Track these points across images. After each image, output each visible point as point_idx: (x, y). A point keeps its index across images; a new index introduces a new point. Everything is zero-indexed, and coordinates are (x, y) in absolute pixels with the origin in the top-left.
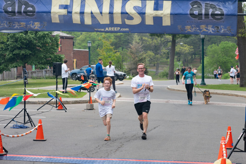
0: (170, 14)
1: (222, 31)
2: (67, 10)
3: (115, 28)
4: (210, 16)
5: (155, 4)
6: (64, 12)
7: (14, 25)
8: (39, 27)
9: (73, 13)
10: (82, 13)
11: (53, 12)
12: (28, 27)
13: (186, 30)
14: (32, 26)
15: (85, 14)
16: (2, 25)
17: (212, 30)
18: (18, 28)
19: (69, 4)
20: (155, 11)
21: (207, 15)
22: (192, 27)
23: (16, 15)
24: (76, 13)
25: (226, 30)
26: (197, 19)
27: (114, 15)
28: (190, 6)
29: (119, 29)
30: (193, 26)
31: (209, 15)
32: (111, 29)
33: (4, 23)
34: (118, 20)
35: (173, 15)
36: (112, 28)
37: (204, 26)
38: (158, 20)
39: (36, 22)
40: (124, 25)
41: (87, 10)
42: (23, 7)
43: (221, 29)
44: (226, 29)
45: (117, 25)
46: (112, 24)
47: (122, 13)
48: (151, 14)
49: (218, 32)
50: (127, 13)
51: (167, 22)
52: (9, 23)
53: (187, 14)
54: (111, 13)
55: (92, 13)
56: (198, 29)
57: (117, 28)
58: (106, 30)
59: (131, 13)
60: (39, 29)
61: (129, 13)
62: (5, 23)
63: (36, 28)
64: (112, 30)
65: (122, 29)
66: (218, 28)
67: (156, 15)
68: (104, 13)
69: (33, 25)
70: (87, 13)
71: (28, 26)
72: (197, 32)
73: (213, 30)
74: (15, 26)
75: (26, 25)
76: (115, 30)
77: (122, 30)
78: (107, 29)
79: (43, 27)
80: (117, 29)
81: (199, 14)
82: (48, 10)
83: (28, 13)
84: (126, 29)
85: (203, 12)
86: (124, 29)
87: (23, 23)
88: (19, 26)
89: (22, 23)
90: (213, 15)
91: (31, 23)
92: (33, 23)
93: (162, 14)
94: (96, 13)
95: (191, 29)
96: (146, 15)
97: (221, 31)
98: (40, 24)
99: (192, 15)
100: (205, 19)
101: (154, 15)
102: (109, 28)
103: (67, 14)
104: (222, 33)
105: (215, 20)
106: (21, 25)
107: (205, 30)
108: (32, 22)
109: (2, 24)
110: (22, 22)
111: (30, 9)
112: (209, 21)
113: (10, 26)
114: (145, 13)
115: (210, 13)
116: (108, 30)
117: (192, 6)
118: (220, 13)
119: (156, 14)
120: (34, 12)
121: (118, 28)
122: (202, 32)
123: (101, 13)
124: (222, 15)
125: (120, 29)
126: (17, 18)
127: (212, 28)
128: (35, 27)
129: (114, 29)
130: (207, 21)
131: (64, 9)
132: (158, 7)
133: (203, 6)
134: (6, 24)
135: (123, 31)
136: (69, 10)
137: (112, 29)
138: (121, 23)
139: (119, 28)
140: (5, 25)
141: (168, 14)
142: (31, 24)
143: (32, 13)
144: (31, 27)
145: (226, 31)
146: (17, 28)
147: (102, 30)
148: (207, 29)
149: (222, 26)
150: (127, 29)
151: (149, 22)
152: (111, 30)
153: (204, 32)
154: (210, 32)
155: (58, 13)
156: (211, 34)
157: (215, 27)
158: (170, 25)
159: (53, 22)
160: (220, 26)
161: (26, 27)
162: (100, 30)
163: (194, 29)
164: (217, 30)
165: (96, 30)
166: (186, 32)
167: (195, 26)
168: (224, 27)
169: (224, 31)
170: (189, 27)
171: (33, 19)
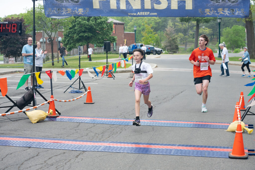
1: (237, 13)
3: (146, 12)
7: (62, 11)
8: (83, 13)
13: (205, 13)
14: (76, 12)
16: (52, 12)
17: (228, 13)
18: (66, 14)
22: (211, 11)
23: (64, 2)
25: (240, 12)
26: (216, 2)
29: (149, 13)
30: (212, 9)
32: (142, 14)
36: (143, 12)
37: (221, 9)
39: (80, 8)
40: (153, 10)
43: (236, 11)
45: (147, 10)
46: (143, 9)
49: (233, 14)
51: (189, 6)
52: (58, 9)
56: (216, 12)
57: (147, 13)
58: (138, 15)
60: (83, 14)
62: (55, 10)
63: (80, 13)
64: (143, 14)
65: (151, 13)
66: (233, 10)
69: (77, 11)
72: (215, 15)
73: (229, 12)
74: (63, 12)
75: (72, 10)
76: (146, 14)
78: (139, 13)
79: (86, 13)
80: (147, 14)
84: (154, 13)
86: (153, 14)
88: (67, 13)
89: (69, 9)
91: (76, 9)
95: (209, 13)
98: (83, 10)
100: (222, 2)
102: (141, 13)
104: (237, 15)
106: (68, 11)
107: (222, 13)
108: (77, 8)
109: (52, 11)
112: (226, 4)
113: (59, 13)
116: (140, 15)
121: (148, 12)
122: (219, 14)
125: (150, 13)
126: (64, 5)
127: (227, 11)
128: (79, 12)
129: (145, 14)
130: (223, 4)
134: (56, 10)
135: (152, 15)
137: (143, 13)
138: (150, 8)
139: (148, 13)
140: (55, 12)
142: (76, 10)
144: (75, 13)
145: (240, 13)
147: (134, 15)
148: (223, 12)
150: (156, 14)
151: (174, 6)
152: (142, 15)
153: (221, 14)
154: (226, 15)
156: (227, 16)
157: (231, 10)
158: (192, 9)
159: (94, 8)
160: (235, 9)
161: (72, 13)
162: (133, 15)
163: (212, 12)
164: (232, 12)
165: (130, 15)
166: (206, 15)
167: (214, 9)
168: (238, 9)
169: (238, 13)
170: (208, 10)
171: (78, 5)
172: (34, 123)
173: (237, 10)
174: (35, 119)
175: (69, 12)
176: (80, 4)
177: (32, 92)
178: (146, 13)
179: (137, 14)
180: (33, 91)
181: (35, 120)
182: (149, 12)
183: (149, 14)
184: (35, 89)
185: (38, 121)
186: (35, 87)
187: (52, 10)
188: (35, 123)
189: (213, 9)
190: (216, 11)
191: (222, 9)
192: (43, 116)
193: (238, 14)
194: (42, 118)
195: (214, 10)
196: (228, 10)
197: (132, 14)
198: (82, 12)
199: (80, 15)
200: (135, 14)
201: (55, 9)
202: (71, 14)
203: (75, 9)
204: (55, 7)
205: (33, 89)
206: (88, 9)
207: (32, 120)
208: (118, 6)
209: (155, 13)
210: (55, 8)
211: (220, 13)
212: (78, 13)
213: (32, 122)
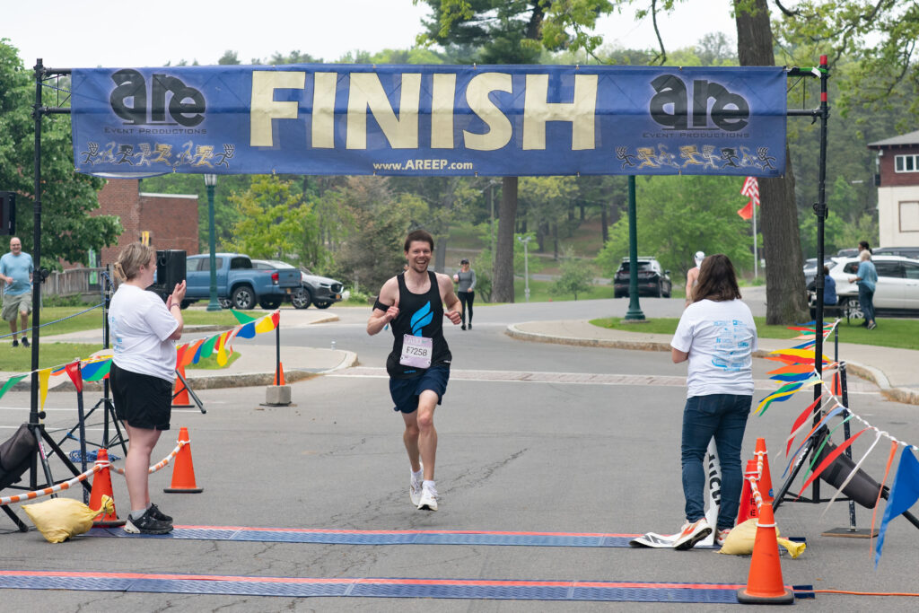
0: (596, 114)
1: (744, 162)
2: (297, 103)
3: (434, 161)
4: (709, 118)
5: (551, 83)
6: (289, 110)
7: (136, 155)
8: (211, 161)
9: (314, 113)
10: (340, 114)
11: (257, 111)
12: (179, 159)
13: (639, 162)
14: (190, 157)
15: (349, 115)
16: (101, 157)
17: (716, 162)
18: (148, 164)
19: (302, 86)
20: (552, 105)
21: (699, 115)
22: (658, 153)
23: (148, 122)
24: (323, 111)
25: (755, 158)
26: (673, 127)
27: (435, 119)
28: (653, 89)
29: (445, 164)
30: (660, 146)
31: (705, 114)
32: (423, 166)
33: (107, 149)
34: (442, 137)
35: (604, 118)
36: (426, 161)
37: (690, 148)
38: (559, 131)
39: (203, 145)
40: (459, 152)
41: (356, 104)
42: (169, 95)
43: (741, 156)
44: (756, 155)
45: (440, 153)
46: (425, 147)
47: (456, 112)
48: (539, 114)
49: (732, 164)
50: (472, 112)
51: (584, 139)
52: (124, 148)
53: (643, 113)
54: (425, 114)
55: (369, 112)
56: (673, 157)
57: (439, 163)
58: (406, 168)
59: (482, 111)
60: (211, 166)
61: (477, 111)
62: (110, 151)
63: (201, 162)
64: (426, 168)
65: (453, 165)
66: (731, 152)
67: (556, 115)
68: (404, 113)
69: (193, 152)
70: (354, 112)
71: (179, 156)
72: (670, 167)
73: (719, 159)
74: (140, 158)
75: (174, 152)
76: (434, 168)
77: (453, 168)
78: (410, 164)
79: (223, 161)
80: (439, 166)
81: (677, 114)
82: (242, 106)
83: (182, 114)
84: (465, 164)
85: (690, 107)
86: (460, 166)
87: (165, 146)
88: (153, 160)
89: (162, 147)
90: (719, 115)
91: (187, 147)
92: (194, 146)
93: (572, 112)
94: (382, 113)
95: (652, 159)
96: (526, 115)
97: (741, 160)
98: (214, 152)
99: (658, 115)
100: (694, 125)
101: (548, 117)
102: (417, 161)
103: (295, 116)
104: (744, 168)
105: (722, 130)
106: (157, 155)
107: (693, 161)
108: (191, 144)
109: (101, 154)
110: (161, 142)
111: (188, 101)
112: (706, 132)
113: (123, 160)
114: (522, 112)
115: (709, 110)
116: (413, 168)
117: (658, 90)
118: (736, 108)
119: (556, 112)
120: (202, 110)
121: (442, 161)
122: (684, 166)
123: (397, 112)
124: (743, 113)
125: (449, 165)
126: (148, 131)
127: (713, 154)
128: (199, 159)
129: (431, 166)
130: (699, 132)
131: (289, 100)
132: (559, 93)
133: (690, 88)
134: (114, 151)
135: (455, 169)
136: (305, 104)
137: (426, 164)
138: (451, 146)
139: (444, 162)
140: (111, 156)
141: (588, 113)
142: (188, 152)
143: (194, 115)
144: (186, 160)
145: (755, 161)
146: (145, 165)
147: (395, 168)
148: (697, 158)
149: (742, 148)
150: (468, 166)
151: (534, 140)
152: (421, 168)
153: (690, 166)
154: (710, 167)
155: (270, 112)
156: (711, 173)
157: (723, 151)
158: (593, 148)
159: (253, 143)
160: (738, 150)
161: (173, 159)
162: (389, 168)
163: (661, 158)
164: (729, 158)
165: (378, 170)
166: (640, 167)
167: (667, 148)
168: (749, 150)
169: (748, 162)
170: (648, 150)
171: (197, 134)
172: (56, 542)
173: (745, 151)
174: (58, 529)
175: (163, 159)
176: (204, 131)
177: (31, 436)
178: (434, 164)
179: (404, 165)
180: (34, 434)
181: (60, 532)
182: (446, 161)
183: (445, 167)
184: (39, 426)
185: (67, 535)
186: (37, 421)
187: (100, 151)
188: (59, 542)
189: (663, 149)
190: (674, 154)
191: (695, 148)
192: (83, 517)
193: (747, 165)
194: (81, 526)
195: (667, 152)
196: (715, 150)
197: (387, 167)
198: (211, 155)
199: (202, 166)
200: (397, 167)
201: (110, 147)
202: (169, 164)
203: (184, 146)
204: (111, 141)
205: (35, 426)
206: (230, 150)
207: (47, 533)
208: (340, 139)
209: (468, 164)
210: (114, 144)
211: (687, 161)
212: (196, 162)
213: (50, 539)
